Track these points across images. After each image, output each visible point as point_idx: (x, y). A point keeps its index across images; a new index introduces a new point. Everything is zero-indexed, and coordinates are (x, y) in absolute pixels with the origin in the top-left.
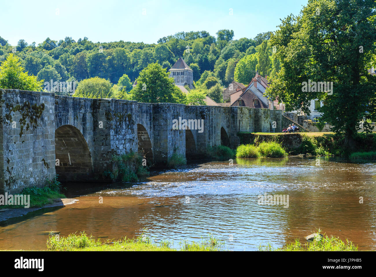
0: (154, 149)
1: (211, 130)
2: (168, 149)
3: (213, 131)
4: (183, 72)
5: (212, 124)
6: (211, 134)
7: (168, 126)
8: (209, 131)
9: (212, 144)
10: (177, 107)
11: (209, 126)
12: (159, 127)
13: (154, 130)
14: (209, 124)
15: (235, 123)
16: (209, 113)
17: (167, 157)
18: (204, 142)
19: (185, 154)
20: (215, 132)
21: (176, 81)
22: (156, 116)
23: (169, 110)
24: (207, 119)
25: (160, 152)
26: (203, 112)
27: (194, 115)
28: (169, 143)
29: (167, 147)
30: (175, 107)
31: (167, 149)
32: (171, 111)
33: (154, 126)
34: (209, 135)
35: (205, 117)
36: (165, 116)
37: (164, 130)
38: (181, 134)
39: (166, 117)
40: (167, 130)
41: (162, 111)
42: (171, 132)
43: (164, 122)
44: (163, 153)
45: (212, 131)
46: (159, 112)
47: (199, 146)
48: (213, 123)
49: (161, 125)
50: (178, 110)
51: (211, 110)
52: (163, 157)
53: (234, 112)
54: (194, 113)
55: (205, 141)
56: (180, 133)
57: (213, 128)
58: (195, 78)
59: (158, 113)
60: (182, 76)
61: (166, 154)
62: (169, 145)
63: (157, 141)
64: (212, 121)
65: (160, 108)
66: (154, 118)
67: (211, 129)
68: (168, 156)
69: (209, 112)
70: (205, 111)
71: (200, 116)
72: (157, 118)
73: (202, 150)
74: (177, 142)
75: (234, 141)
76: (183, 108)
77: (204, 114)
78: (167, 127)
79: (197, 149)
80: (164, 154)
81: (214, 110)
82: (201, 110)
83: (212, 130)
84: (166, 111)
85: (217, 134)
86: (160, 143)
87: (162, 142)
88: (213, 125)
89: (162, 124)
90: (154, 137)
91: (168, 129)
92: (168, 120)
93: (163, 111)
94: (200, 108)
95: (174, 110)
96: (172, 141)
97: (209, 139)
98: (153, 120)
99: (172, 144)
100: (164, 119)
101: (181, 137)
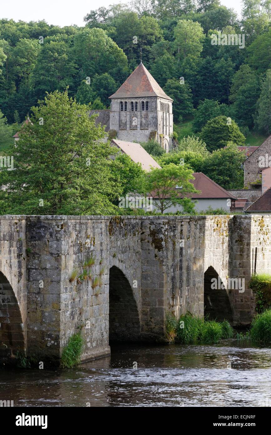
0: (28, 326)
1: (177, 276)
2: (62, 327)
3: (184, 278)
4: (147, 102)
5: (181, 261)
6: (178, 285)
7: (62, 272)
8: (173, 278)
9: (180, 310)
10: (86, 224)
11: (174, 267)
12: (40, 274)
13: (28, 280)
14: (173, 260)
15: (245, 257)
16: (172, 234)
17: (58, 344)
18: (159, 305)
19: (106, 336)
20: (188, 280)
21: (128, 126)
22: (34, 246)
23: (65, 231)
24: (167, 249)
25: (43, 334)
26: (159, 231)
27: (136, 238)
28: (64, 312)
29: (58, 322)
30: (81, 224)
31: (59, 325)
32: (71, 233)
33: (28, 270)
34: (174, 288)
35: (161, 245)
36: (55, 246)
37: (52, 281)
38: (97, 288)
39: (59, 249)
40: (59, 282)
41: (48, 236)
42: (69, 286)
43: (53, 260)
44: (50, 336)
45: (181, 279)
46: (41, 238)
47: (146, 314)
48: (184, 259)
49: (46, 269)
50: (89, 230)
51: (179, 228)
52: (49, 344)
53: (241, 229)
54: (135, 235)
55: (161, 302)
56: (93, 287)
57: (184, 271)
58: (181, 118)
59: (39, 239)
60: (144, 112)
61: (57, 339)
62: (65, 316)
63: (34, 306)
64: (181, 254)
65: (44, 227)
66: (27, 252)
67: (178, 272)
68: (63, 342)
69: (174, 231)
70: (163, 230)
71: (151, 240)
72: (37, 251)
73: (153, 325)
74: (84, 308)
75: (242, 301)
76: (103, 225)
77: (162, 236)
78: (59, 274)
79: (141, 323)
80: (52, 339)
81: (185, 228)
82: (153, 227)
83: (181, 275)
84: (59, 235)
85: (194, 285)
86: (43, 312)
87: (49, 309)
88: (185, 264)
89: (48, 266)
90: (28, 297)
91: (62, 279)
92: (63, 257)
93: (51, 235)
94: (152, 223)
95: (80, 232)
96: (72, 308)
97: (173, 298)
98: (27, 255)
99: (72, 315)
100: (52, 254)
101: (96, 295)
